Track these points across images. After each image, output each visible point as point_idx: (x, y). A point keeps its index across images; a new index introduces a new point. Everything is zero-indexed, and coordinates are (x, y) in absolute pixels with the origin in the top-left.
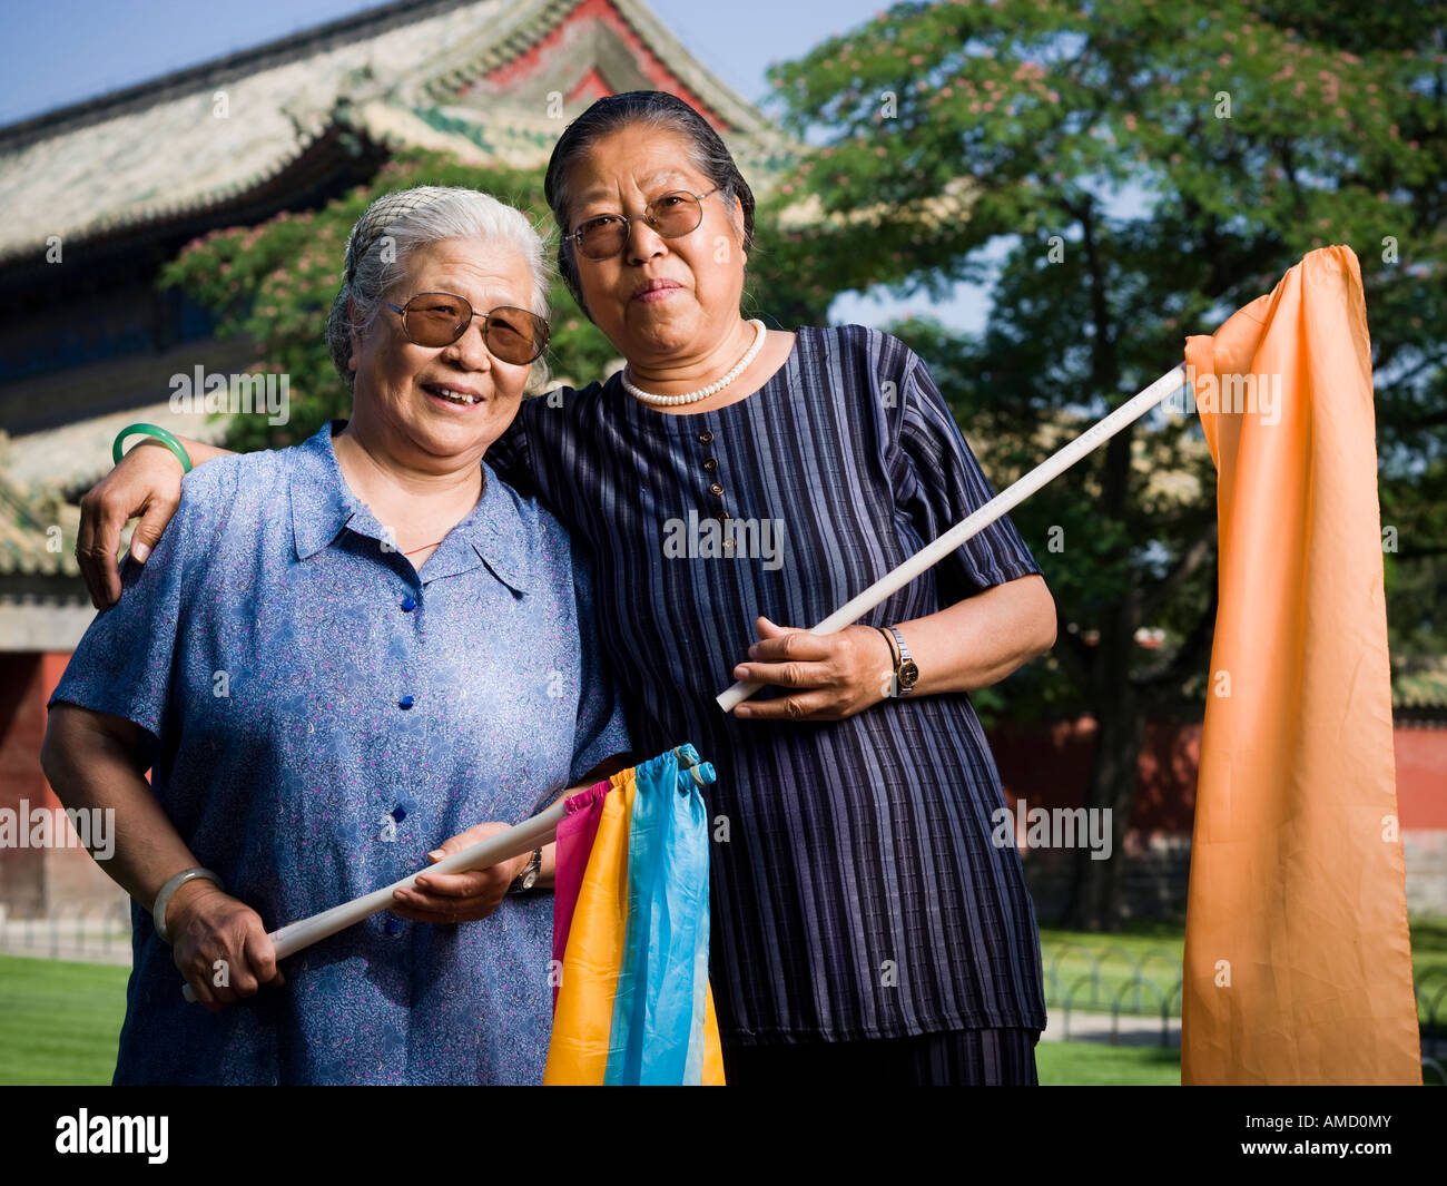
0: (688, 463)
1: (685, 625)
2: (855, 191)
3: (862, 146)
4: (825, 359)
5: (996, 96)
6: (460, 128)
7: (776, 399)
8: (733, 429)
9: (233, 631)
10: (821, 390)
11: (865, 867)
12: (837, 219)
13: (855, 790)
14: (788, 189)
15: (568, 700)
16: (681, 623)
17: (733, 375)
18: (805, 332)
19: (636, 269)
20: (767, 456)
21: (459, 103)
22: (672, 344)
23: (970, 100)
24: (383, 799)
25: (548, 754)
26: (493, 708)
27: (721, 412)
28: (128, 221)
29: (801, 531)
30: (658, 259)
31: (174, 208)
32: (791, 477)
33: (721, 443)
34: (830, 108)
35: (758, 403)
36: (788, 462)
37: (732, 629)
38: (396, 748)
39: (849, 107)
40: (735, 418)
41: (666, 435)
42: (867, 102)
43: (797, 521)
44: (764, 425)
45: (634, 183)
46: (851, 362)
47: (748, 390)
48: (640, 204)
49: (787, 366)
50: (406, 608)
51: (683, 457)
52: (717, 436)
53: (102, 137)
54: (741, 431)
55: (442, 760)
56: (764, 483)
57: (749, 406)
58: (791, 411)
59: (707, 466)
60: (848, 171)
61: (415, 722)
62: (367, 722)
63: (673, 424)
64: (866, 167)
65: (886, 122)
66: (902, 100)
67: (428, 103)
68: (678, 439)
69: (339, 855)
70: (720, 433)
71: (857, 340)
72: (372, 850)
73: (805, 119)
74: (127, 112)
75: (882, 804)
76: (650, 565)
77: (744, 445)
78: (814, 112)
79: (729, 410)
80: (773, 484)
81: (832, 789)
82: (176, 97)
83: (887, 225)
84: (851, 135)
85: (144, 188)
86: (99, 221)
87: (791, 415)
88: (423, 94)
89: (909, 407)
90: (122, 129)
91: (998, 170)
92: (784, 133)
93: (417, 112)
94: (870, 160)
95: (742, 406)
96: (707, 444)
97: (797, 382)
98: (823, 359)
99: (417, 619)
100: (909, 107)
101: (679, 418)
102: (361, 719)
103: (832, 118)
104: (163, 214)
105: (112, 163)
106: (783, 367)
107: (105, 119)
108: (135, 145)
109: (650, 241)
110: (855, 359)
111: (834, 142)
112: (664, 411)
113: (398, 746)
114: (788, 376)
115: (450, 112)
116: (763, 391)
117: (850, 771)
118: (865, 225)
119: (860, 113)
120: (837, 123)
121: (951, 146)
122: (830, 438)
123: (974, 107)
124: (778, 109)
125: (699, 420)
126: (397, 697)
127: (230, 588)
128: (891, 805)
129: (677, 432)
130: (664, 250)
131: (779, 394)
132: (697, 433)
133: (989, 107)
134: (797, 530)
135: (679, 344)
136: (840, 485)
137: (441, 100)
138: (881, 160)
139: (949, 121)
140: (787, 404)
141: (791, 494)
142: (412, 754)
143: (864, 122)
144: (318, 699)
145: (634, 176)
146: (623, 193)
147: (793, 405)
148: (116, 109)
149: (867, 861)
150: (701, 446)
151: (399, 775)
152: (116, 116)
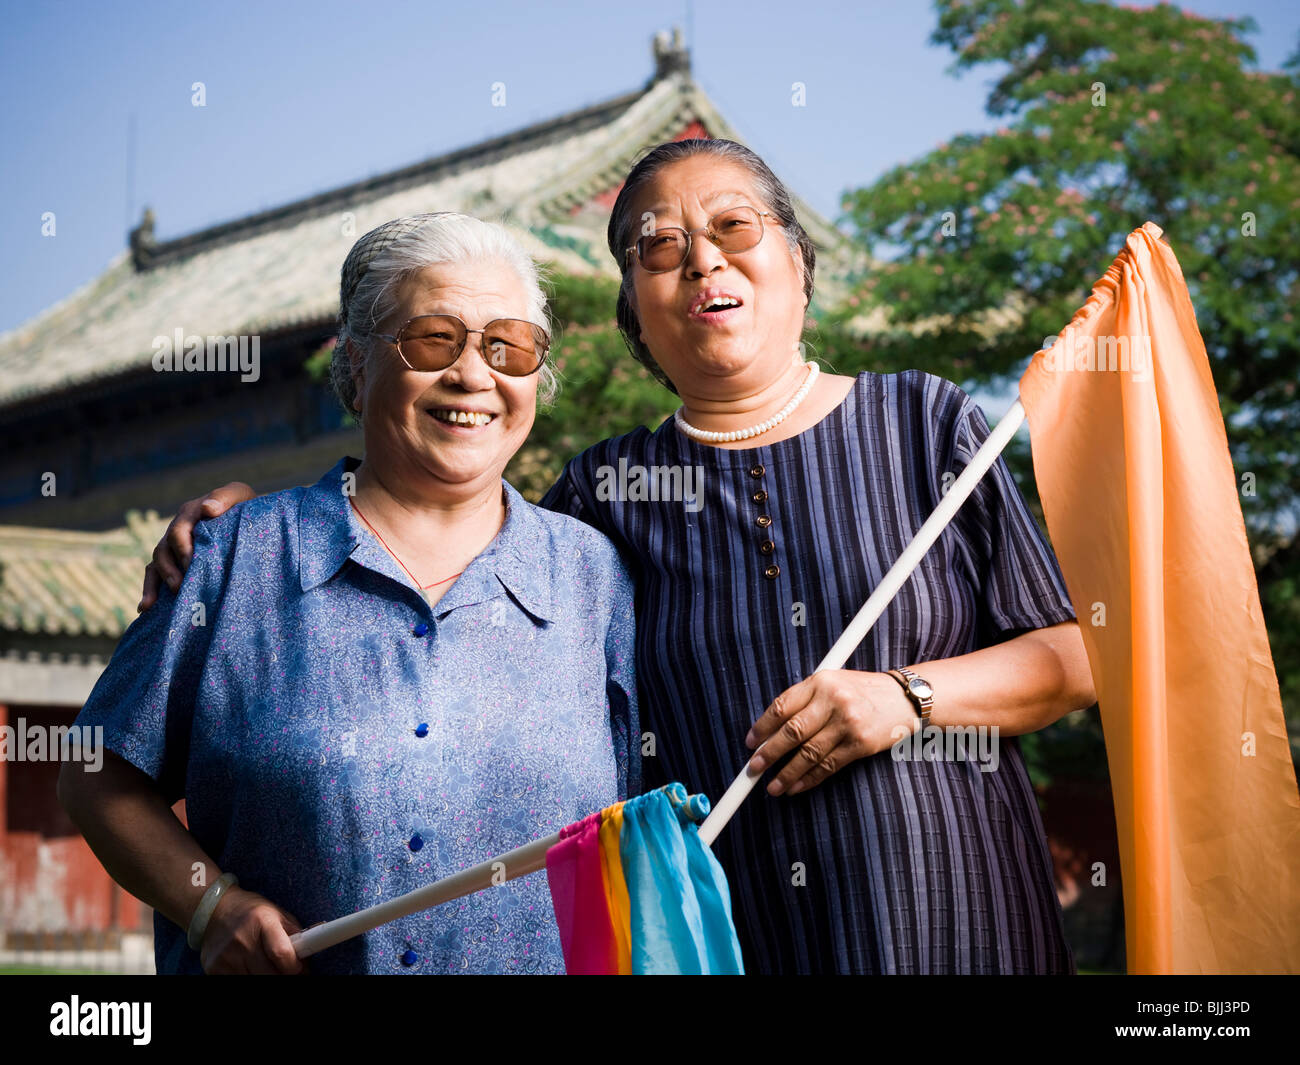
0: (738, 496)
1: (724, 653)
2: (915, 305)
3: (922, 264)
4: (882, 401)
5: (1040, 219)
6: (571, 244)
7: (830, 436)
8: (785, 464)
9: (249, 661)
10: (876, 430)
11: (897, 897)
12: (901, 328)
13: (887, 817)
14: (854, 301)
15: (595, 724)
16: (719, 651)
17: (784, 413)
18: (865, 376)
19: (692, 284)
20: (817, 488)
21: (569, 223)
22: (730, 365)
23: (1016, 224)
24: (399, 827)
25: (577, 782)
26: (512, 740)
27: (774, 447)
28: (274, 326)
29: (844, 559)
30: (718, 273)
31: (315, 315)
32: (839, 509)
33: (772, 476)
34: (896, 228)
35: (811, 439)
36: (838, 495)
37: (770, 657)
38: (411, 776)
39: (913, 228)
40: (788, 452)
41: (717, 470)
42: (928, 223)
43: (842, 550)
44: (816, 459)
45: (698, 202)
46: (908, 403)
47: (802, 426)
48: (702, 220)
49: (843, 406)
50: (418, 634)
51: (733, 489)
52: (768, 470)
53: (254, 251)
54: (793, 466)
55: (461, 791)
56: (811, 515)
57: (802, 442)
58: (844, 447)
59: (756, 497)
60: (909, 286)
61: (431, 748)
62: (380, 750)
63: (726, 461)
64: (925, 284)
65: (946, 240)
66: (960, 222)
67: (542, 222)
68: (729, 474)
69: (352, 888)
70: (771, 468)
71: (915, 382)
72: (389, 880)
73: (874, 238)
74: (277, 228)
75: (914, 832)
76: (693, 595)
77: (795, 478)
78: (881, 232)
79: (782, 445)
80: (821, 516)
81: (864, 816)
82: (321, 215)
83: (945, 335)
84: (914, 254)
85: (290, 295)
86: (249, 325)
87: (844, 451)
88: (538, 214)
89: (960, 446)
90: (273, 242)
91: (1046, 286)
92: (854, 248)
93: (533, 230)
94: (928, 278)
95: (795, 442)
96: (758, 478)
97: (852, 421)
98: (880, 400)
99: (430, 644)
100: (967, 229)
101: (732, 453)
102: (375, 749)
103: (896, 239)
104: (304, 320)
105: (263, 274)
106: (839, 407)
107: (257, 234)
108: (283, 258)
109: (710, 255)
110: (911, 400)
111: (899, 260)
112: (717, 446)
113: (413, 774)
114: (843, 414)
115: (562, 231)
116: (817, 428)
117: (883, 797)
118: (926, 335)
119: (921, 234)
120: (902, 241)
121: (1002, 265)
122: (882, 475)
123: (1020, 230)
124: (849, 229)
125: (752, 455)
126: (414, 725)
127: (245, 618)
128: (924, 834)
129: (729, 466)
130: (723, 263)
131: (833, 431)
132: (749, 468)
133: (1033, 230)
134: (841, 558)
135: (737, 367)
136: (888, 519)
137: (554, 220)
138: (939, 277)
139: (998, 243)
140: (840, 442)
141: (838, 525)
142: (428, 781)
143: (926, 242)
144: (331, 731)
145: (698, 195)
146: (686, 208)
147: (846, 442)
148: (269, 225)
149: (901, 891)
150: (752, 480)
151: (415, 804)
152: (267, 232)
